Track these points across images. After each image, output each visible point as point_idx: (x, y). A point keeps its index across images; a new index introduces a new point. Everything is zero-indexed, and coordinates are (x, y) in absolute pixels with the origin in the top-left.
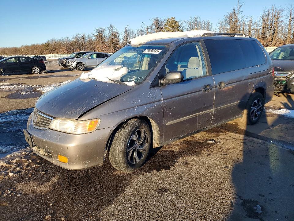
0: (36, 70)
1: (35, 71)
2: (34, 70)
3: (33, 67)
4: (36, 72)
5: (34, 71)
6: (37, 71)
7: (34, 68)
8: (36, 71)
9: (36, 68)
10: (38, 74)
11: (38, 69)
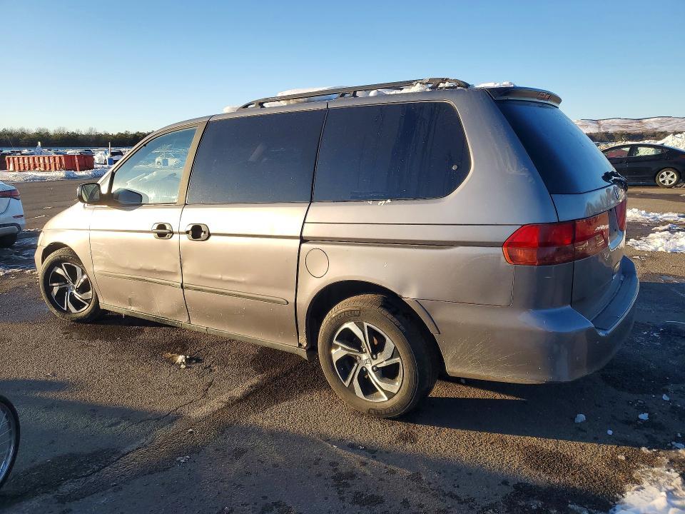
0: (667, 178)
1: (664, 182)
2: (663, 177)
3: (660, 171)
4: (667, 183)
5: (661, 180)
6: (670, 182)
7: (664, 173)
8: (667, 181)
9: (668, 174)
10: (670, 187)
11: (673, 177)
